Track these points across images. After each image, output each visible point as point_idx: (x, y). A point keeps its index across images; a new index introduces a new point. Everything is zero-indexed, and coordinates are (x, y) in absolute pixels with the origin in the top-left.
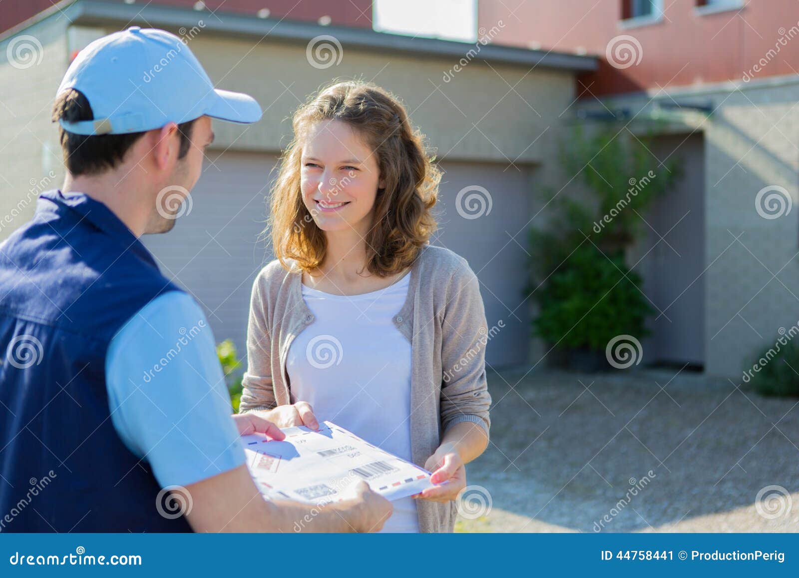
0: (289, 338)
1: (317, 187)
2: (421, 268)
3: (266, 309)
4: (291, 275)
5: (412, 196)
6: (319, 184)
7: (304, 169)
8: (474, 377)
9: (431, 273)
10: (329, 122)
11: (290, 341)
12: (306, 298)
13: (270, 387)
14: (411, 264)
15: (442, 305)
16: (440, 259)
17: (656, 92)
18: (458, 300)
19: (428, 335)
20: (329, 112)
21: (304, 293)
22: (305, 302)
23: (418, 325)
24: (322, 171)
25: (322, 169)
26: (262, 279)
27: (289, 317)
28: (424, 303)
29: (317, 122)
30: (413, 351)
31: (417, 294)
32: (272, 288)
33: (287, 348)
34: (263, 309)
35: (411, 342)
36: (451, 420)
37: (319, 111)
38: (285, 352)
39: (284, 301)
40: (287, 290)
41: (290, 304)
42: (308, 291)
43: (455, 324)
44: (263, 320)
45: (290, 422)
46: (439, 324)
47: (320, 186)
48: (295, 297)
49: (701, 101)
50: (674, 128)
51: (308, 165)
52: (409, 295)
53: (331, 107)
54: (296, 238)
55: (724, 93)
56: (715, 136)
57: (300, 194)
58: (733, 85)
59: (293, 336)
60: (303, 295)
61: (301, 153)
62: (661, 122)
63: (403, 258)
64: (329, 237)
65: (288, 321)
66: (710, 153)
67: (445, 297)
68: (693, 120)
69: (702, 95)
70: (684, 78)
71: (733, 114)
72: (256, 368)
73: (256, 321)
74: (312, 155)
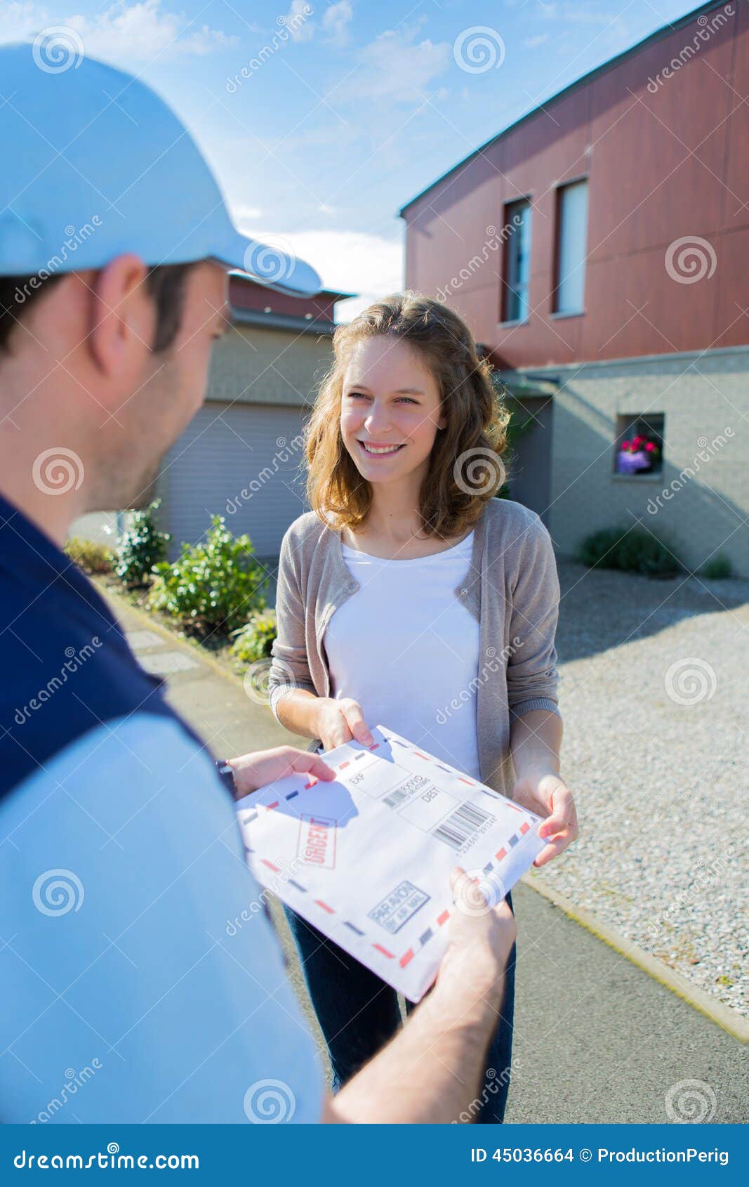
0: (328, 609)
1: (363, 424)
2: (488, 526)
3: (299, 571)
4: (328, 533)
5: (479, 439)
6: (365, 420)
7: (346, 401)
8: (546, 656)
9: (501, 533)
10: (381, 339)
11: (329, 614)
12: (347, 562)
13: (304, 660)
14: (476, 524)
15: (514, 572)
16: (510, 516)
17: (522, 370)
18: (533, 566)
19: (498, 611)
20: (382, 324)
21: (345, 555)
22: (347, 566)
23: (487, 598)
24: (371, 405)
25: (369, 401)
26: (293, 536)
27: (327, 584)
28: (494, 571)
29: (365, 338)
30: (481, 631)
31: (485, 558)
32: (305, 546)
33: (326, 622)
34: (294, 572)
35: (479, 619)
36: (518, 704)
37: (369, 324)
38: (323, 626)
39: (321, 563)
40: (323, 550)
41: (328, 568)
42: (348, 552)
43: (527, 596)
44: (295, 583)
45: (336, 734)
46: (510, 593)
47: (367, 423)
48: (334, 560)
49: (552, 376)
50: (533, 394)
51: (352, 395)
52: (473, 561)
53: (385, 318)
54: (335, 487)
55: (567, 371)
56: (560, 399)
57: (340, 433)
58: (573, 366)
59: (334, 608)
60: (344, 558)
61: (342, 379)
62: (526, 389)
63: (469, 516)
64: (376, 488)
65: (326, 589)
66: (556, 410)
67: (518, 563)
68: (546, 388)
69: (552, 372)
70: (541, 360)
71: (573, 384)
72: (288, 637)
73: (288, 584)
74: (357, 382)
